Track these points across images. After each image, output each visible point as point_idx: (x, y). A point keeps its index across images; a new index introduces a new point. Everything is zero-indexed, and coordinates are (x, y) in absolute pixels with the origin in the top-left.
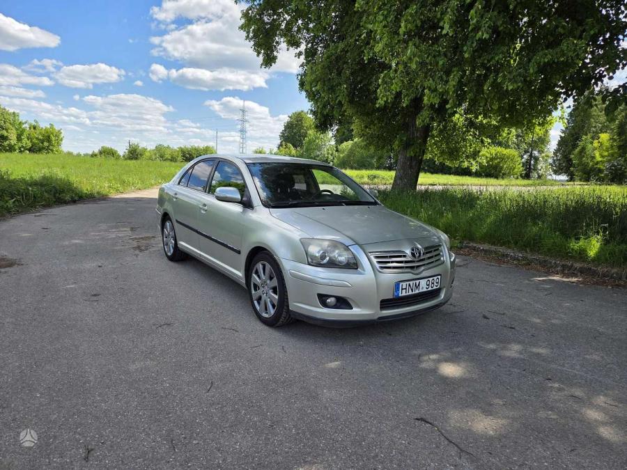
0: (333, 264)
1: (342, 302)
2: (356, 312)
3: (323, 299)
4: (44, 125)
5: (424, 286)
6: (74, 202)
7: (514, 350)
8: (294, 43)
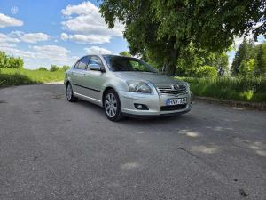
0: (140, 91)
1: (145, 107)
3: (136, 106)
5: (179, 102)
6: (28, 84)
8: (121, 19)
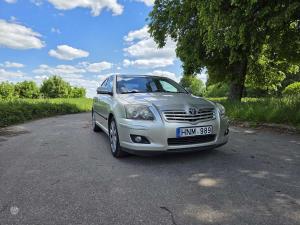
0: (140, 118)
1: (145, 140)
2: (153, 146)
3: (133, 137)
4: (79, 87)
5: (198, 132)
7: (262, 174)
